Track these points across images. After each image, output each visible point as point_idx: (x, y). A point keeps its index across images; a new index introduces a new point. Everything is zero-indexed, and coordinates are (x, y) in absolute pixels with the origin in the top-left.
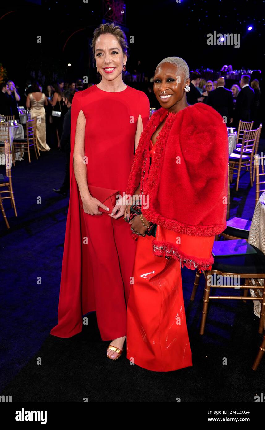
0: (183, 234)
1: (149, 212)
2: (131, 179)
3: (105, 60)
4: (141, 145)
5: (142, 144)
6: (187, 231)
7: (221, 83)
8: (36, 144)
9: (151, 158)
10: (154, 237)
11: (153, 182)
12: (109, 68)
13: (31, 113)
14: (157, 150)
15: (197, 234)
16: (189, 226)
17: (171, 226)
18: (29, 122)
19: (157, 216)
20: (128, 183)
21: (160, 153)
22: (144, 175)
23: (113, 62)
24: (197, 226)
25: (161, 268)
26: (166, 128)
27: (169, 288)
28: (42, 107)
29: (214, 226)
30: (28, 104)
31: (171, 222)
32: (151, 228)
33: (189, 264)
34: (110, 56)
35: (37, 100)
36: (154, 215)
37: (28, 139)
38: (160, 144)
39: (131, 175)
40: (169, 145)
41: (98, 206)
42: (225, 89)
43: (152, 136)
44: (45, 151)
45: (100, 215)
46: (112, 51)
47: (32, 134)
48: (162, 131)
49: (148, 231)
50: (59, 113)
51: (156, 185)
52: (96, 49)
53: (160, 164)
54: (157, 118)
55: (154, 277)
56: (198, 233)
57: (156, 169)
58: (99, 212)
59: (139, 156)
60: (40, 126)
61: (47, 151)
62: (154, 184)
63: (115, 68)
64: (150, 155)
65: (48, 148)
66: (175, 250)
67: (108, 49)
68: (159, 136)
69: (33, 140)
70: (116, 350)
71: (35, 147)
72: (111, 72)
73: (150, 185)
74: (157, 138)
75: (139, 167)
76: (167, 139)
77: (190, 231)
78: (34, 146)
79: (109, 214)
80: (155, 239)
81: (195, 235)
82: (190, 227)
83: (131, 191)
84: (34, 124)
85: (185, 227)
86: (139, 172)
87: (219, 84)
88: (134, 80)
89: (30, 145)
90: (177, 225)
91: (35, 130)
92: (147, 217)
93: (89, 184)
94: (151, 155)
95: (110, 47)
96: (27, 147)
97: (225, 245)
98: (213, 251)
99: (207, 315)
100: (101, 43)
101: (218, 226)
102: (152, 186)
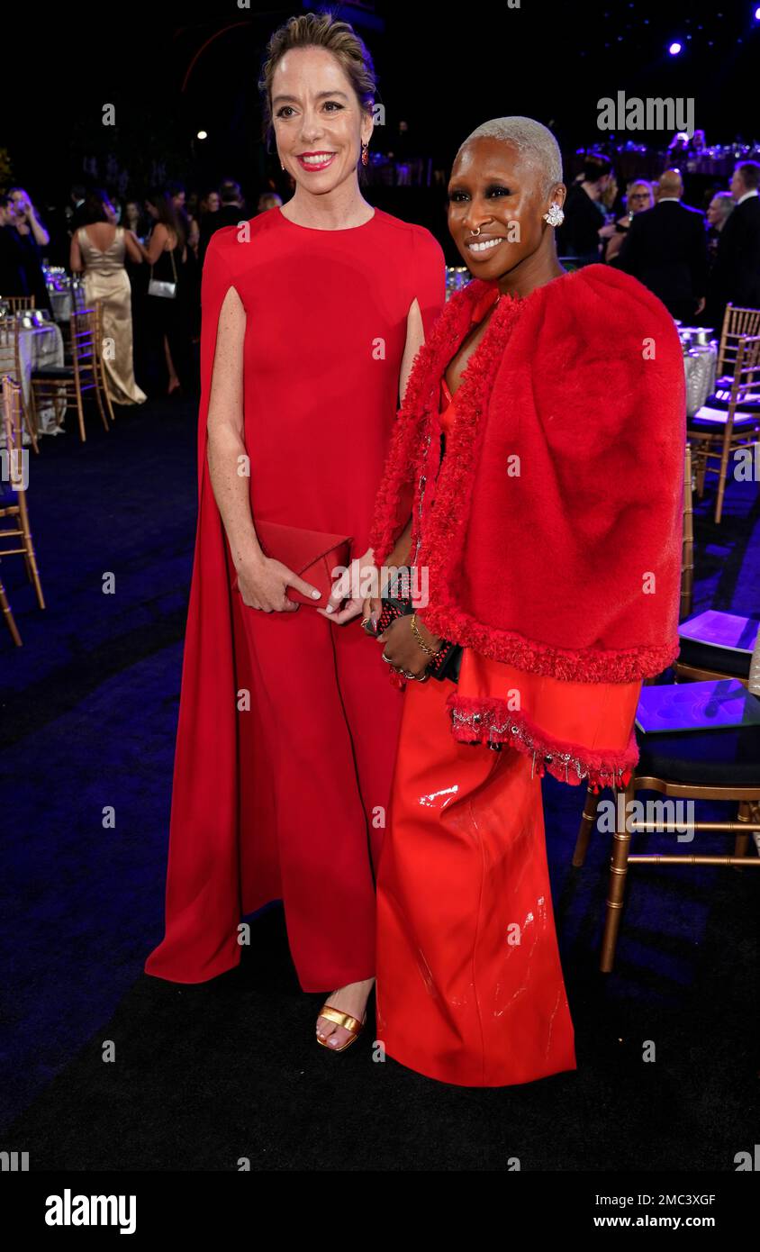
0: (543, 675)
1: (439, 606)
2: (385, 503)
3: (301, 130)
4: (415, 394)
5: (416, 391)
6: (553, 665)
7: (669, 189)
8: (101, 383)
9: (443, 438)
10: (452, 683)
11: (450, 514)
12: (313, 155)
13: (86, 287)
14: (462, 413)
15: (587, 675)
16: (559, 653)
17: (507, 651)
18: (79, 317)
19: (462, 620)
20: (376, 515)
21: (472, 425)
22: (423, 489)
23: (327, 137)
24: (586, 652)
25: (477, 778)
26: (490, 345)
27: (505, 835)
28: (119, 268)
29: (639, 649)
30: (76, 262)
31: (504, 638)
32: (443, 656)
33: (563, 767)
34: (318, 115)
35: (102, 248)
36: (452, 618)
37: (77, 369)
38: (472, 393)
39: (382, 488)
40: (501, 399)
41: (286, 584)
42: (683, 206)
43: (448, 366)
44: (130, 403)
45: (290, 612)
46: (323, 101)
47: (90, 353)
48: (478, 354)
49: (435, 664)
50: (172, 288)
51: (460, 522)
52: (274, 97)
53: (471, 458)
54: (462, 309)
55: (458, 804)
56: (589, 672)
57: (458, 474)
58: (289, 604)
59: (407, 430)
60: (112, 330)
61: (136, 405)
62: (455, 520)
63: (335, 153)
64: (442, 429)
65: (139, 395)
66: (518, 725)
67: (311, 96)
68: (469, 369)
69: (91, 371)
70: (345, 1021)
71: (98, 392)
72: (322, 167)
73: (441, 523)
74: (461, 376)
75: (408, 463)
76: (494, 380)
77: (565, 667)
78: (94, 389)
79: (320, 610)
80: (456, 692)
81: (579, 680)
82: (565, 655)
83: (385, 539)
84: (96, 321)
85: (547, 656)
86: (409, 481)
87: (663, 191)
88: (403, 180)
89: (82, 385)
90: (525, 648)
91: (96, 341)
92: (432, 623)
93: (256, 515)
94: (445, 427)
95: (317, 90)
96: (75, 392)
97: (678, 699)
98: (637, 715)
99: (622, 911)
100: (291, 77)
101: (653, 651)
102: (446, 527)
